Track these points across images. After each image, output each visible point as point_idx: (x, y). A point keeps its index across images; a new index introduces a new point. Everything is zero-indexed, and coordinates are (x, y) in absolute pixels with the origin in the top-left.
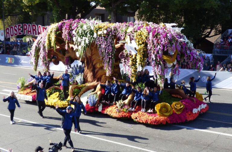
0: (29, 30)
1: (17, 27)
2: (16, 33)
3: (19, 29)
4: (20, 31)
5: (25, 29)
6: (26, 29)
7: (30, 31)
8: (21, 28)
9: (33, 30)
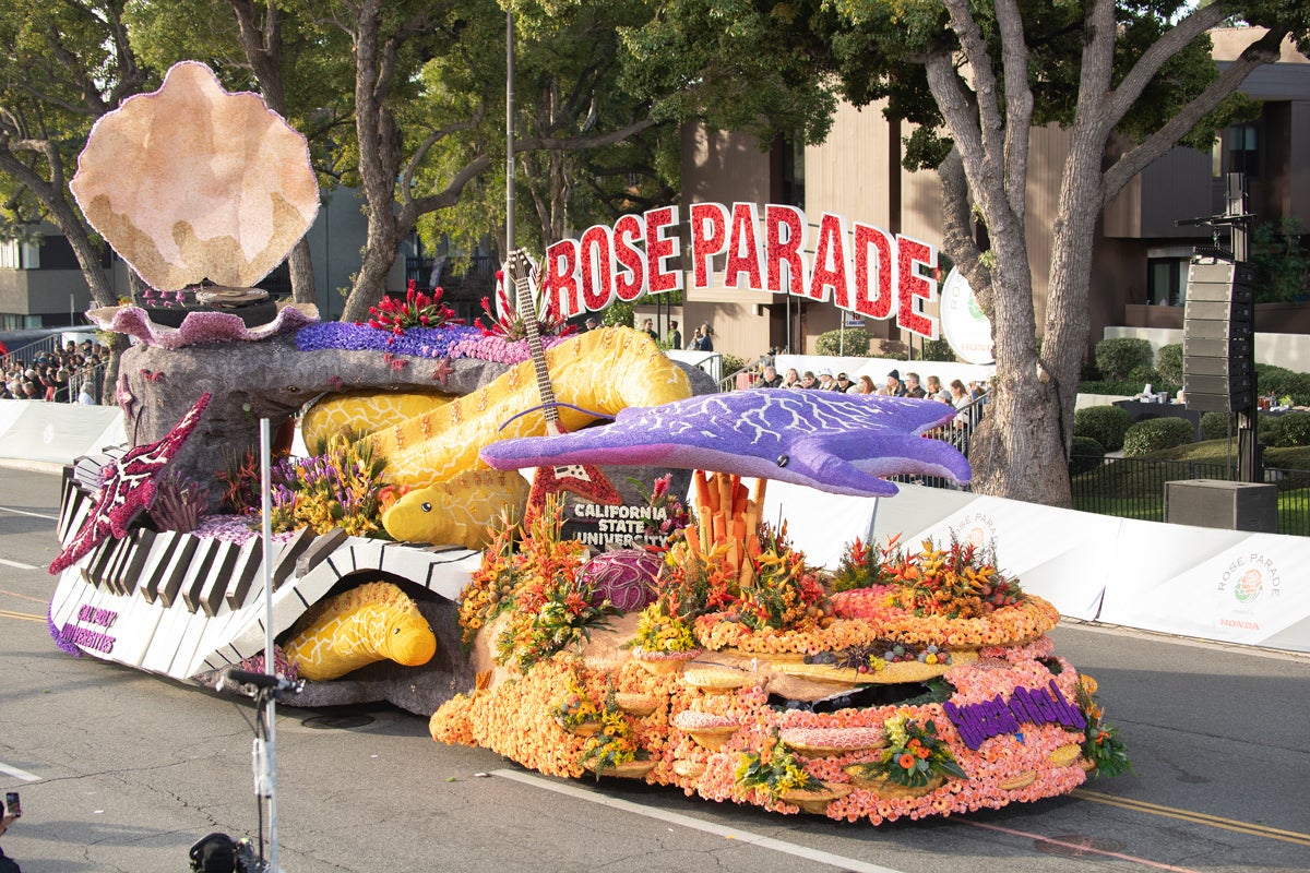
0: (743, 253)
1: (636, 234)
2: (629, 281)
3: (656, 250)
4: (662, 260)
5: (704, 247)
6: (716, 243)
7: (750, 264)
8: (676, 241)
9: (776, 251)
